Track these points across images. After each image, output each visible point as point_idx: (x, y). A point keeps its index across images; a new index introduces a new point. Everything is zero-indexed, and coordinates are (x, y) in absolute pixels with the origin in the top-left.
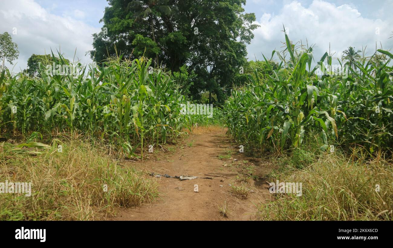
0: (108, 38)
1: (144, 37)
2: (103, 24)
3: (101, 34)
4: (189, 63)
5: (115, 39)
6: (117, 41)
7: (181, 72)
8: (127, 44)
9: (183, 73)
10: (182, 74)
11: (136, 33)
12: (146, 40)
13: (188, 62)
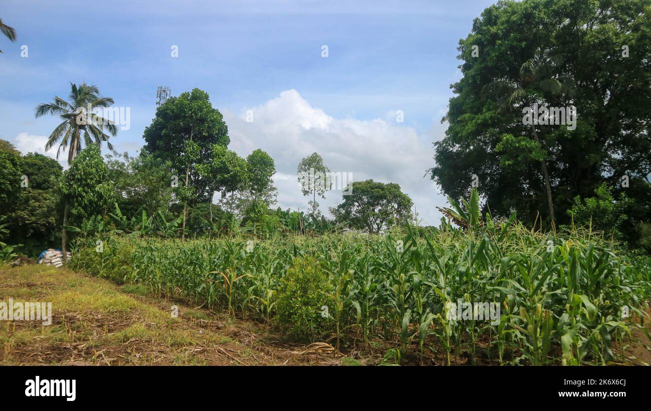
0: (457, 145)
1: (515, 136)
2: (447, 125)
3: (445, 141)
4: (608, 171)
5: (468, 146)
6: (472, 147)
7: (597, 197)
8: (489, 150)
9: (604, 199)
10: (601, 202)
11: (501, 133)
12: (519, 142)
13: (605, 171)
